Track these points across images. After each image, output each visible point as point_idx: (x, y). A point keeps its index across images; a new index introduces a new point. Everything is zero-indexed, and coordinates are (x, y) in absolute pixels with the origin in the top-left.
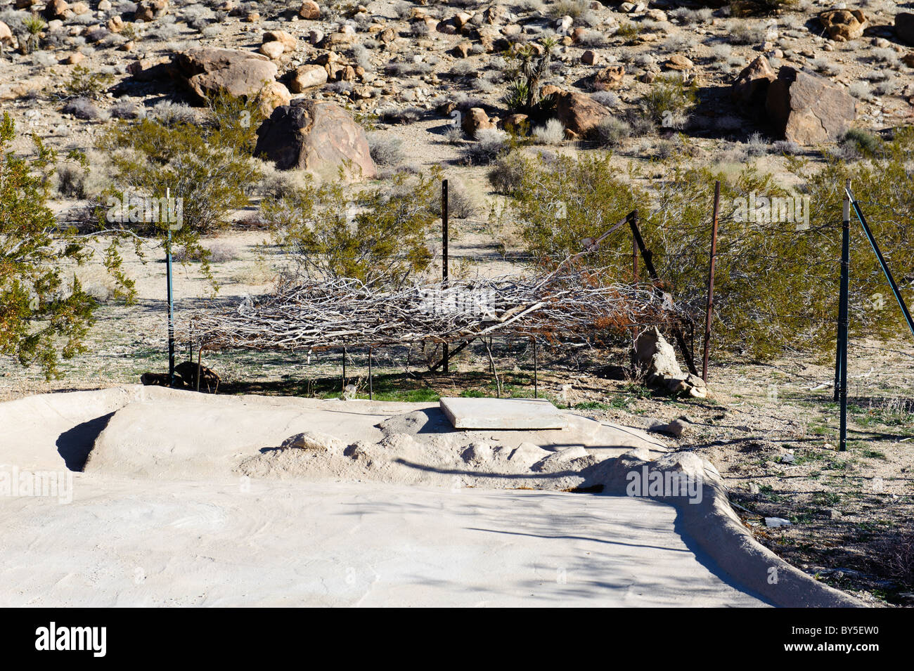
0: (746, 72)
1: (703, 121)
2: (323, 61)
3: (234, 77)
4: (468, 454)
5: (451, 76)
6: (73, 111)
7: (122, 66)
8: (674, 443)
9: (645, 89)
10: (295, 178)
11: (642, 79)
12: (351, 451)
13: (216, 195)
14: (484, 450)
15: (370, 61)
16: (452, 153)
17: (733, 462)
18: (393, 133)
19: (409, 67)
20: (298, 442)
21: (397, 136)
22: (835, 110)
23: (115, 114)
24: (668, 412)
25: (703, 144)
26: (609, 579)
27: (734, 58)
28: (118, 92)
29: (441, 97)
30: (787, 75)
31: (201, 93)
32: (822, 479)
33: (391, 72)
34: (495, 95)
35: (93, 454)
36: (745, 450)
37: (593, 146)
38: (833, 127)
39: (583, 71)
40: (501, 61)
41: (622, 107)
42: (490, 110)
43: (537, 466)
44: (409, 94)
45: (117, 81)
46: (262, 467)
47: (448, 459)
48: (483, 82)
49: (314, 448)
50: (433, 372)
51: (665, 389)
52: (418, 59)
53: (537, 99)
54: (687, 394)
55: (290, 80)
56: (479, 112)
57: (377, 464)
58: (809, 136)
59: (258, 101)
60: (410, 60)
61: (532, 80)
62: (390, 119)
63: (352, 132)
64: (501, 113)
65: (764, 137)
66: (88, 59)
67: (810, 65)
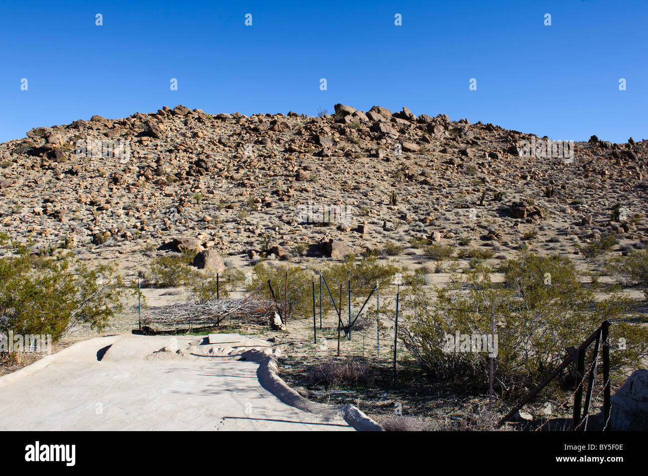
0: (321, 240)
1: (311, 253)
2: (213, 240)
3: (190, 244)
4: (211, 351)
5: (247, 243)
6: (146, 255)
7: (160, 242)
8: (273, 344)
9: (296, 245)
10: (202, 271)
11: (295, 242)
12: (178, 352)
13: (178, 276)
14: (215, 349)
15: (226, 240)
16: (246, 263)
17: (286, 349)
18: (231, 258)
19: (236, 241)
20: (163, 350)
21: (232, 259)
22: (343, 249)
23: (157, 255)
24: (273, 335)
25: (311, 259)
26: (231, 388)
27: (319, 237)
28: (158, 249)
29: (244, 248)
30: (331, 241)
31: (180, 249)
32: (307, 352)
33: (231, 242)
34: (258, 247)
35: (105, 355)
36: (290, 345)
37: (283, 260)
38: (343, 254)
39: (281, 241)
40: (260, 239)
41: (291, 250)
42: (257, 251)
43: (229, 354)
44: (236, 248)
45: (158, 246)
46: (152, 357)
47: (205, 353)
48: (255, 244)
49: (168, 351)
50: (215, 326)
51: (275, 328)
52: (238, 239)
53: (269, 248)
54: (280, 329)
55: (204, 245)
56: (254, 252)
57: (185, 355)
58: (337, 256)
59: (195, 251)
60: (236, 239)
61: (267, 243)
62: (231, 254)
63: (219, 258)
64: (260, 252)
65: (326, 257)
66: (151, 241)
67: (337, 238)
